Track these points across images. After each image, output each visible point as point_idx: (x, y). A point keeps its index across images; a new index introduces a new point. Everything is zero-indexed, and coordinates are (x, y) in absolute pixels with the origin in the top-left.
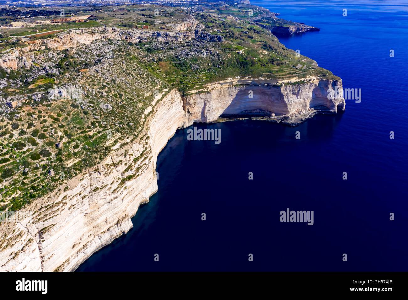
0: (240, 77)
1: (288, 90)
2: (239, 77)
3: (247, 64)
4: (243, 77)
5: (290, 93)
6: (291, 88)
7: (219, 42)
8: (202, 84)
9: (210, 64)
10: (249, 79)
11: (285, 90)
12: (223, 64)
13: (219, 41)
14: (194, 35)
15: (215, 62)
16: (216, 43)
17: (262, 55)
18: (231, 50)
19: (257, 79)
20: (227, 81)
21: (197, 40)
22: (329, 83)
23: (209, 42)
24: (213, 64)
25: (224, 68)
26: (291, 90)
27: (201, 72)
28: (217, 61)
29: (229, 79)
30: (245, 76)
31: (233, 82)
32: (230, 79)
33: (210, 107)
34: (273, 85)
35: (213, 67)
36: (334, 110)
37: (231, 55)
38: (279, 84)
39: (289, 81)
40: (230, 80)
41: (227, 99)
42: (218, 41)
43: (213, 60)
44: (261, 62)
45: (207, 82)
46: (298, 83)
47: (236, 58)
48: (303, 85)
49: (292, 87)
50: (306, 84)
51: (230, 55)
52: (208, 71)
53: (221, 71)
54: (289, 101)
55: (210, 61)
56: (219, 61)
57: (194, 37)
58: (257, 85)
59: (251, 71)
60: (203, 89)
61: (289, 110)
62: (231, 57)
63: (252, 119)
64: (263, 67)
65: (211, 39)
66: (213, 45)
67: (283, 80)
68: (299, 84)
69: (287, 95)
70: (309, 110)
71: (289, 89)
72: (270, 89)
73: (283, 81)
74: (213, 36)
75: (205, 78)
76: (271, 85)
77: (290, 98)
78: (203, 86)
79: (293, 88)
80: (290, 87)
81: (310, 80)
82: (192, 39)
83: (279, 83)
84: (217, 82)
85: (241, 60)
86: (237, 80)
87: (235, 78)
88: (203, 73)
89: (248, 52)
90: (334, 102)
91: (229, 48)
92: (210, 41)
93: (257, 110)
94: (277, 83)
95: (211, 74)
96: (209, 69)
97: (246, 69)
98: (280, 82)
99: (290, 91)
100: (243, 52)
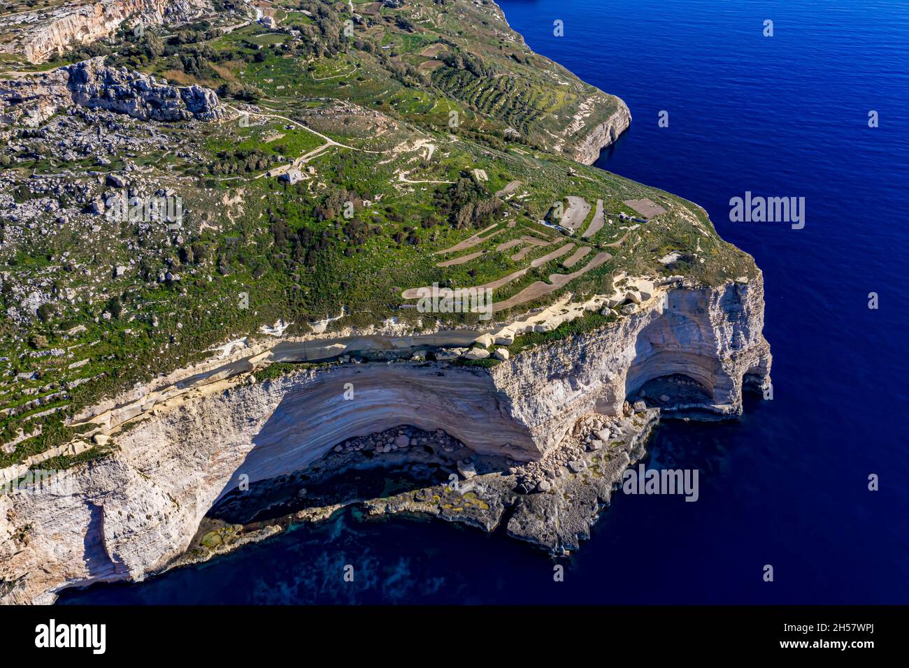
0: (287, 325)
1: (527, 370)
2: (280, 328)
3: (321, 241)
4: (301, 324)
5: (538, 379)
6: (543, 359)
7: (194, 122)
8: (60, 415)
9: (121, 270)
10: (333, 335)
11: (515, 373)
12: (196, 261)
13: (195, 117)
14: (65, 90)
15: (151, 253)
16: (178, 124)
17: (408, 167)
18: (248, 169)
19: (370, 330)
20: (212, 364)
21: (82, 117)
22: (712, 297)
23: (146, 120)
24: (142, 266)
25: (199, 288)
26: (544, 367)
27: (61, 327)
28: (165, 247)
29: (227, 348)
30: (312, 320)
31: (251, 361)
32: (229, 350)
33: (129, 517)
34: (452, 358)
35: (137, 286)
36: (730, 403)
37: (246, 198)
38: (485, 353)
39: (531, 321)
40: (233, 351)
41: (233, 437)
42: (190, 114)
43: (141, 243)
44: (394, 218)
45: (91, 393)
46: (573, 329)
47: (269, 212)
48: (600, 333)
49: (547, 354)
50: (610, 325)
51: (238, 199)
52: (108, 315)
53: (186, 303)
54: (536, 412)
55: (125, 246)
56: (174, 242)
57: (68, 102)
58: (379, 360)
59: (343, 286)
60: (62, 448)
61: (540, 447)
62: (241, 209)
63: (371, 508)
64: (405, 248)
65: (156, 104)
66: (165, 142)
67: (503, 326)
68: (578, 334)
69: (528, 392)
70: (627, 415)
71: (533, 365)
72: (440, 374)
73: (503, 333)
74: (163, 91)
75: (84, 368)
76: (445, 357)
77: (540, 400)
78: (66, 422)
79: (554, 357)
80: (535, 354)
81: (629, 301)
82: (60, 111)
83: (483, 346)
84: (154, 381)
85: (295, 222)
86: (271, 344)
87: (261, 337)
88: (73, 331)
89: (336, 168)
90: (729, 372)
91: (240, 156)
92: (150, 117)
93: (396, 435)
94: (471, 346)
95: (122, 335)
96: (112, 306)
97: (317, 276)
98: (487, 340)
99: (537, 370)
100: (312, 170)
